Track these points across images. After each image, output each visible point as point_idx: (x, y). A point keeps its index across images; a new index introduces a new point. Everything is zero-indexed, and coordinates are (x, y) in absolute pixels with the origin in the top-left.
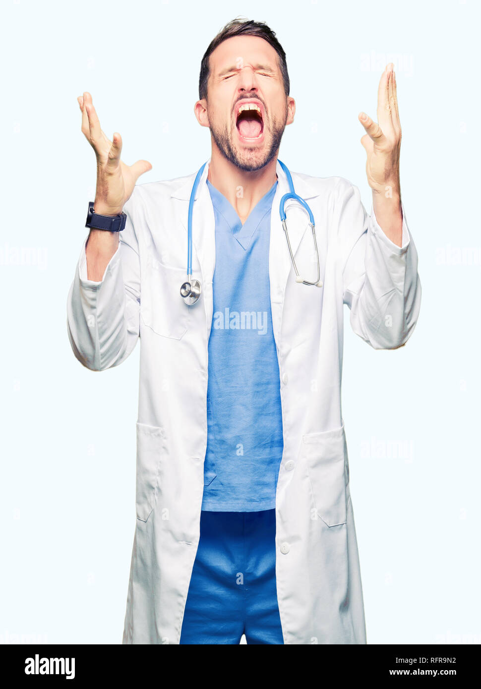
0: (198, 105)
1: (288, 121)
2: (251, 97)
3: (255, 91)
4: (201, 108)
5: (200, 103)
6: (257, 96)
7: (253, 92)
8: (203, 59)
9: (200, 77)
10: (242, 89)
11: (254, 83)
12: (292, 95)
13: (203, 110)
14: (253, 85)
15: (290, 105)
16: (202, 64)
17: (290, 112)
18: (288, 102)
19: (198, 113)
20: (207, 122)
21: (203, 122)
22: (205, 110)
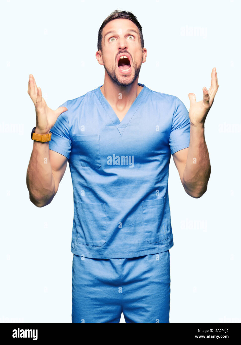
0: (97, 53)
1: (143, 61)
2: (124, 52)
3: (126, 49)
4: (99, 55)
5: (98, 52)
6: (127, 52)
7: (125, 49)
8: (99, 31)
9: (98, 39)
10: (120, 48)
11: (126, 45)
12: (145, 47)
13: (100, 56)
14: (125, 46)
15: (144, 52)
16: (99, 33)
17: (144, 56)
18: (143, 51)
19: (97, 57)
20: (102, 63)
21: (100, 63)
22: (101, 56)
